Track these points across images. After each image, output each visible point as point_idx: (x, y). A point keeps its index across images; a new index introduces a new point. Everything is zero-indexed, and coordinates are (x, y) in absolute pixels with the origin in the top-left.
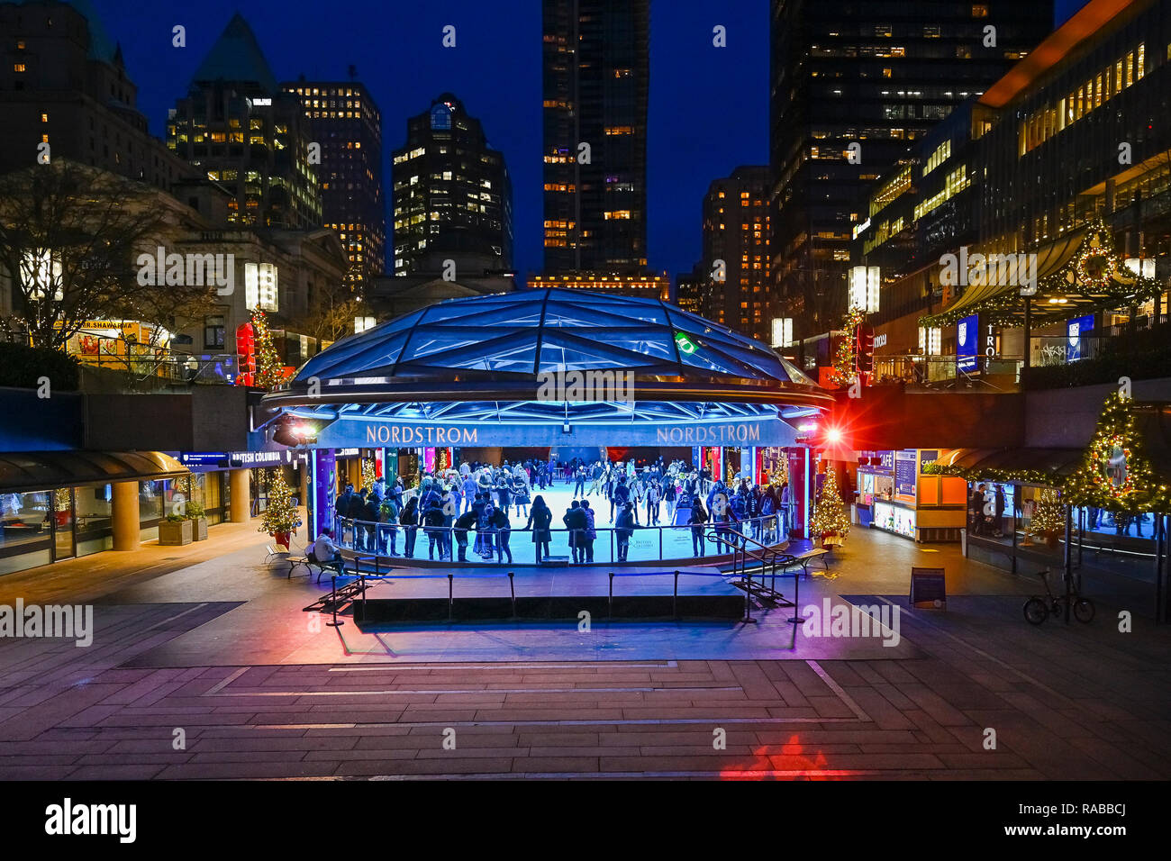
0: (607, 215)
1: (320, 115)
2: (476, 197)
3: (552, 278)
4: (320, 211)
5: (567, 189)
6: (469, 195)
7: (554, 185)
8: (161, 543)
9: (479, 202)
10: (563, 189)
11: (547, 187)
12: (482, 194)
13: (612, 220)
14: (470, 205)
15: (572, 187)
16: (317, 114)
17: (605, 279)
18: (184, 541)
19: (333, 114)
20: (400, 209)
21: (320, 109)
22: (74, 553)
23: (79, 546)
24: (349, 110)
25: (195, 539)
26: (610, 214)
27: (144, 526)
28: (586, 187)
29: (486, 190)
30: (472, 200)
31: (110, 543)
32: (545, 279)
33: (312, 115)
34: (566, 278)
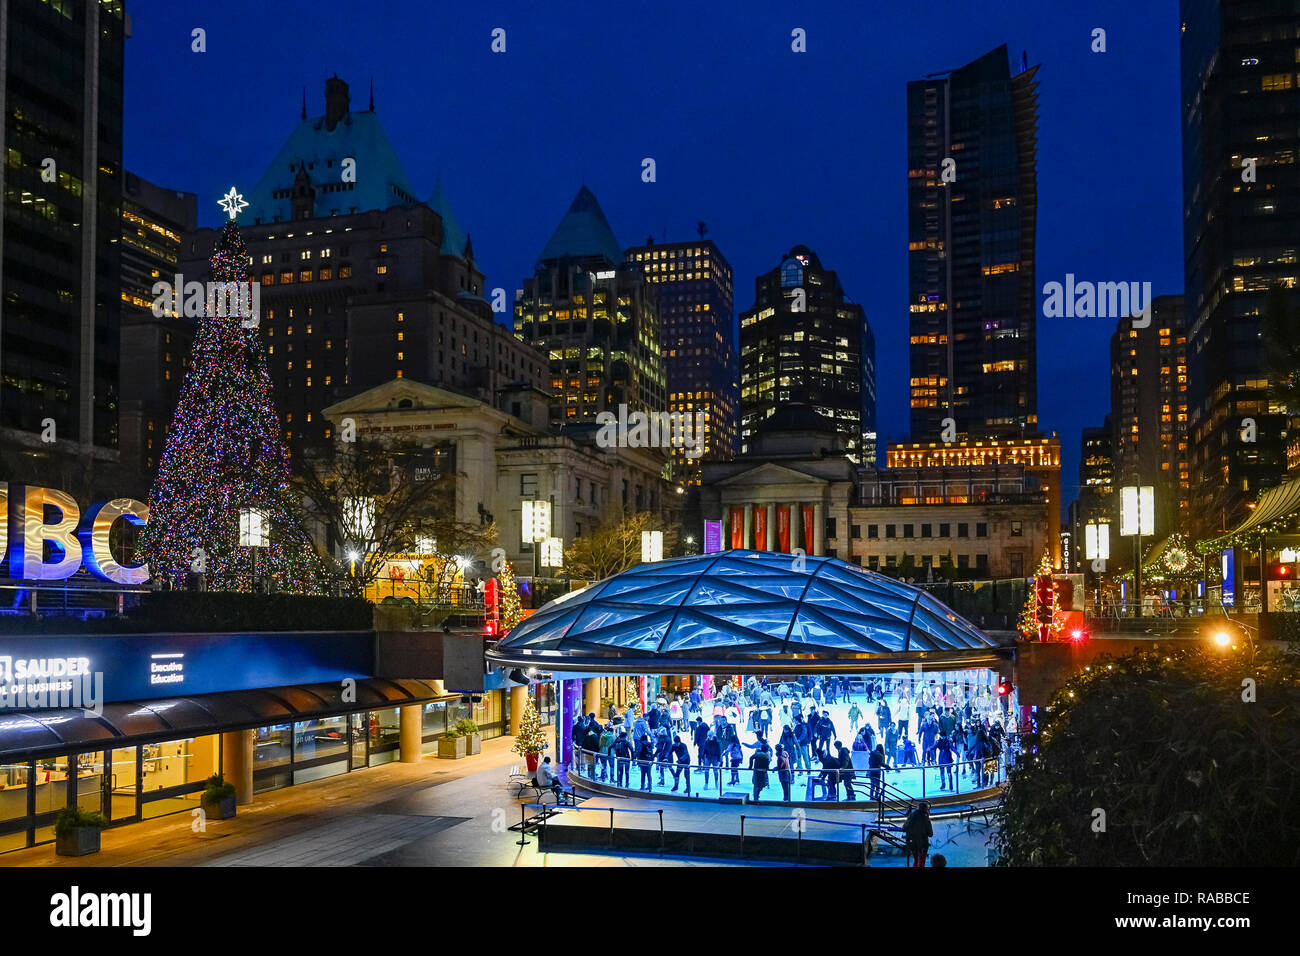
0: (986, 367)
1: (668, 278)
2: (831, 357)
3: (916, 446)
4: (663, 383)
5: (937, 340)
6: (823, 356)
7: (922, 337)
8: (440, 757)
9: (834, 363)
10: (933, 340)
11: (914, 340)
12: (838, 354)
13: (992, 373)
14: (824, 366)
15: (943, 338)
16: (664, 278)
17: (980, 444)
18: (457, 755)
19: (681, 277)
20: (747, 376)
21: (668, 272)
22: (367, 765)
23: (371, 757)
24: (698, 270)
25: (469, 753)
26: (989, 365)
27: (425, 740)
28: (960, 337)
29: (842, 349)
30: (827, 361)
31: (397, 755)
32: (908, 448)
33: (660, 280)
34: (933, 445)
